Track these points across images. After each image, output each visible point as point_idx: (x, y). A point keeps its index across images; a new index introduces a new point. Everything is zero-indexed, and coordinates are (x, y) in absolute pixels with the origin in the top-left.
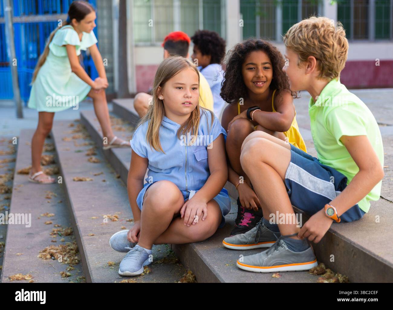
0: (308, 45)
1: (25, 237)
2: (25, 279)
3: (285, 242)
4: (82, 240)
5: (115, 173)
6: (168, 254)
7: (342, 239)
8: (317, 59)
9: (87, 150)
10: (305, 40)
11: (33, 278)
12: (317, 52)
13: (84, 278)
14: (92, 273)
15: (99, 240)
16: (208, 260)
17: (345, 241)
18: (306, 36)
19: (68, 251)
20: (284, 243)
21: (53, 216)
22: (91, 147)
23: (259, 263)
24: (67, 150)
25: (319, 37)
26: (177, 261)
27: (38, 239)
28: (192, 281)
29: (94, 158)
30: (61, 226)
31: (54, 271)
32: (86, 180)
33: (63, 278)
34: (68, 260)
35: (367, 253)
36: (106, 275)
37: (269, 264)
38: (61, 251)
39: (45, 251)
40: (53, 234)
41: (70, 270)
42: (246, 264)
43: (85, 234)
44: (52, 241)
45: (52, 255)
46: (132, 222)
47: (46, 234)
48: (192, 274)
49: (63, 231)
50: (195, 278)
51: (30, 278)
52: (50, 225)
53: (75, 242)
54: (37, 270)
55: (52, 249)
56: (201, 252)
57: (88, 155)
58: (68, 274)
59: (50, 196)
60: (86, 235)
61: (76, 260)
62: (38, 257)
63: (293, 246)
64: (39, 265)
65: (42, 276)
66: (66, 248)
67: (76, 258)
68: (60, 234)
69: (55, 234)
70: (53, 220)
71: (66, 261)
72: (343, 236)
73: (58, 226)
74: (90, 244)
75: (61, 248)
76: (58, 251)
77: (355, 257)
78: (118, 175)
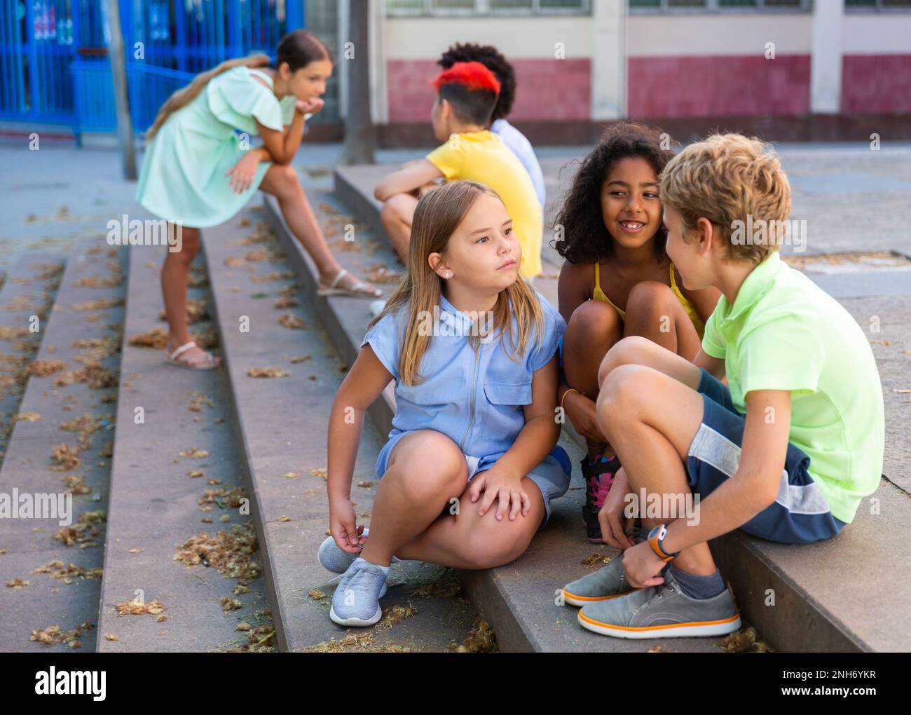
0: (693, 195)
1: (148, 508)
2: (150, 613)
3: (677, 580)
4: (265, 530)
5: (337, 359)
6: (442, 573)
7: (790, 585)
8: (713, 222)
9: (279, 294)
10: (687, 186)
11: (165, 610)
12: (711, 208)
13: (270, 614)
14: (285, 615)
15: (301, 534)
16: (519, 609)
17: (794, 593)
18: (689, 179)
19: (236, 547)
20: (675, 581)
21: (205, 457)
22: (286, 286)
23: (623, 620)
24: (235, 291)
25: (713, 177)
26: (459, 591)
27: (174, 514)
28: (487, 645)
29: (292, 315)
30: (221, 483)
31: (208, 594)
32: (274, 376)
33: (226, 612)
34: (237, 568)
35: (836, 625)
36: (313, 621)
37: (643, 622)
38: (222, 548)
39: (188, 546)
40: (205, 502)
41: (241, 593)
42: (596, 620)
43: (272, 518)
44: (204, 521)
45: (203, 556)
46: (369, 489)
47: (191, 501)
48: (488, 630)
49: (225, 497)
50: (495, 638)
51: (160, 610)
52: (199, 480)
53: (251, 523)
54: (173, 591)
55: (203, 542)
56: (508, 587)
57: (279, 307)
58: (237, 602)
59: (197, 406)
60: (274, 518)
61: (252, 570)
62: (175, 559)
63: (692, 589)
64: (177, 578)
65: (183, 606)
66: (231, 540)
67: (253, 565)
68: (219, 503)
69: (209, 502)
70: (205, 466)
71: (232, 570)
72: (792, 580)
73: (216, 483)
74: (281, 543)
75: (221, 539)
76: (216, 546)
77: (814, 627)
78: (344, 366)
